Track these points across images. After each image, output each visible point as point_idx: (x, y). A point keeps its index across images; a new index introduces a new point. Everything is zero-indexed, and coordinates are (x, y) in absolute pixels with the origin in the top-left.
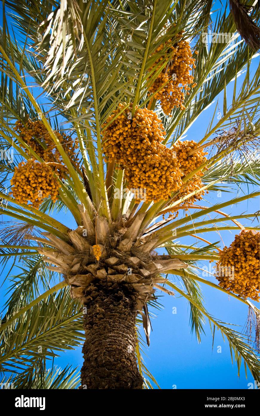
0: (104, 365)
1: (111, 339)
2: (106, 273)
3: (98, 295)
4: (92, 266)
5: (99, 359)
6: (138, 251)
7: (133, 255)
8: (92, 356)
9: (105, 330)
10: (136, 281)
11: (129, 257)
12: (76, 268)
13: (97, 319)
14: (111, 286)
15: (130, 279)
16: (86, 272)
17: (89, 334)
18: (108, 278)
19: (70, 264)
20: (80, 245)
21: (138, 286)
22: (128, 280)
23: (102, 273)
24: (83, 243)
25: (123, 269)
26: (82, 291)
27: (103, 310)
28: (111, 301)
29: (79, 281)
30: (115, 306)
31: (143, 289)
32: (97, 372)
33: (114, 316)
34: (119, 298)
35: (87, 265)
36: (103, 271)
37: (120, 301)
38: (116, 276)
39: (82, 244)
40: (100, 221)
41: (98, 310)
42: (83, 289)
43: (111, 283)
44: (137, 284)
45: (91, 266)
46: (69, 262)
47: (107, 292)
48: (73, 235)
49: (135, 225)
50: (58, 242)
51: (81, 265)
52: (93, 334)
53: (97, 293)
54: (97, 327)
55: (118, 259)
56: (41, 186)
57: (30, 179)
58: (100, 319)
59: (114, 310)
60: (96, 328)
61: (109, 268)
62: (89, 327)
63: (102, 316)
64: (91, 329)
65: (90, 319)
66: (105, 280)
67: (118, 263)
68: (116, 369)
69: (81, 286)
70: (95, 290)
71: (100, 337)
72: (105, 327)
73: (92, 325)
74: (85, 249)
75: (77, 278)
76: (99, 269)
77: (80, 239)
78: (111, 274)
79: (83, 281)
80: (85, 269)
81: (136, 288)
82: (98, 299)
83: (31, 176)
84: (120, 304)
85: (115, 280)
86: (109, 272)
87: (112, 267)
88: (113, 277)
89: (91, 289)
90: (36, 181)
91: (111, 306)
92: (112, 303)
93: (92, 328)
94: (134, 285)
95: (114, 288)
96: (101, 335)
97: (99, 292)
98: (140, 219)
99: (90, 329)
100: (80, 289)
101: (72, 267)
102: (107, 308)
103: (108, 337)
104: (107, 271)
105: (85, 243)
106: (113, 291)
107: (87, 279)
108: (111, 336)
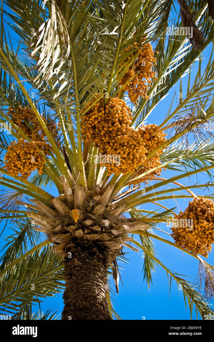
0: (81, 309)
1: (87, 287)
2: (83, 233)
3: (76, 251)
4: (72, 227)
5: (77, 304)
6: (109, 215)
7: (105, 218)
8: (71, 302)
9: (82, 280)
10: (107, 239)
11: (102, 220)
12: (58, 228)
13: (75, 271)
14: (87, 244)
15: (102, 238)
16: (66, 232)
17: (68, 283)
18: (85, 237)
19: (53, 225)
20: (61, 210)
23: (79, 233)
24: (64, 208)
25: (97, 230)
26: (62, 248)
27: (81, 264)
28: (87, 256)
29: (60, 240)
30: (90, 260)
31: (113, 246)
32: (75, 315)
33: (89, 268)
34: (94, 254)
35: (67, 226)
36: (81, 231)
37: (95, 256)
38: (91, 235)
40: (78, 190)
41: (76, 263)
42: (63, 246)
43: (87, 241)
44: (109, 242)
45: (70, 227)
46: (52, 223)
47: (84, 249)
48: (56, 201)
49: (107, 193)
50: (43, 207)
51: (62, 226)
52: (72, 284)
53: (75, 249)
55: (93, 221)
56: (29, 161)
57: (21, 156)
58: (78, 271)
59: (89, 263)
60: (74, 278)
61: (85, 229)
62: (69, 278)
63: (80, 269)
64: (71, 279)
65: (69, 271)
66: (82, 238)
67: (93, 225)
68: (91, 312)
69: (62, 244)
70: (74, 247)
71: (78, 286)
72: (82, 278)
73: (71, 276)
74: (65, 212)
75: (59, 237)
76: (77, 229)
77: (61, 205)
78: (87, 234)
79: (64, 239)
80: (66, 230)
81: (108, 245)
82: (76, 254)
83: (21, 153)
84: (94, 258)
85: (91, 238)
86: (86, 232)
87: (88, 227)
88: (89, 236)
89: (70, 246)
90: (25, 157)
91: (87, 260)
92: (88, 258)
93: (71, 278)
94: (106, 243)
95: (89, 245)
96: (78, 284)
97: (77, 248)
98: (111, 189)
99: (69, 279)
100: (61, 246)
101: (55, 228)
102: (84, 262)
103: (85, 286)
104: (84, 231)
105: (66, 208)
106: (89, 248)
107: (67, 238)
108: (87, 285)
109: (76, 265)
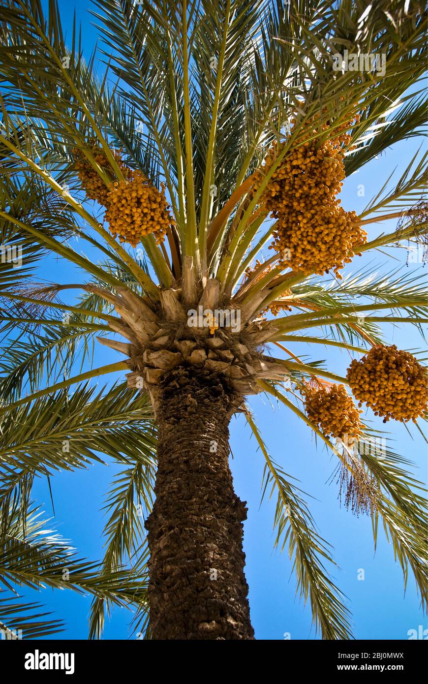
0: (200, 471)
1: (206, 441)
2: (206, 357)
3: (188, 383)
4: (188, 342)
5: (192, 463)
6: (248, 339)
7: (241, 342)
8: (177, 458)
9: (197, 429)
10: (239, 377)
11: (237, 344)
12: (162, 341)
13: (187, 413)
14: (207, 375)
15: (231, 373)
16: (175, 350)
17: (171, 431)
18: (206, 363)
19: (152, 335)
20: (173, 312)
21: (240, 384)
22: (229, 374)
23: (199, 355)
24: (178, 311)
25: (227, 356)
26: (159, 375)
27: (196, 403)
28: (206, 394)
29: (164, 359)
30: (211, 401)
31: (247, 389)
32: (188, 478)
33: (209, 413)
34: (216, 394)
35: (180, 340)
36: (202, 353)
37: (219, 398)
38: (218, 362)
39: (176, 312)
40: (213, 285)
41: (190, 401)
42: (161, 372)
43: (208, 372)
44: (240, 382)
45: (185, 343)
46: (152, 332)
47: (203, 382)
48: (168, 295)
49: (253, 303)
51: (170, 338)
52: (178, 431)
53: (188, 380)
54: (186, 423)
55: (223, 342)
56: (152, 214)
57: (142, 201)
58: (191, 413)
59: (209, 406)
60: (184, 423)
61: (210, 350)
62: (174, 421)
63: (194, 411)
64: (176, 425)
65: (173, 412)
66: (201, 365)
67: (222, 348)
68: (216, 479)
69: (159, 368)
70: (186, 376)
71: (190, 437)
72: (198, 425)
73: (179, 419)
74: (178, 318)
75: (163, 354)
76: (196, 348)
77: (176, 304)
78: (213, 359)
79: (169, 360)
80: (175, 346)
81: (237, 387)
82: (189, 388)
83: (145, 197)
84: (218, 400)
85: (216, 368)
86: (210, 355)
87: (214, 349)
88: (214, 364)
89: (179, 373)
90: (149, 206)
91: (207, 401)
92: (207, 397)
93: (178, 423)
94: (235, 381)
95: (212, 379)
96: (192, 433)
97: (190, 378)
98: (262, 297)
99: (173, 424)
100: (158, 371)
101: (155, 339)
102: (201, 401)
103: (202, 438)
104: (207, 354)
105: (180, 311)
106: (209, 383)
107: (174, 360)
108: (206, 438)
109: (188, 403)
